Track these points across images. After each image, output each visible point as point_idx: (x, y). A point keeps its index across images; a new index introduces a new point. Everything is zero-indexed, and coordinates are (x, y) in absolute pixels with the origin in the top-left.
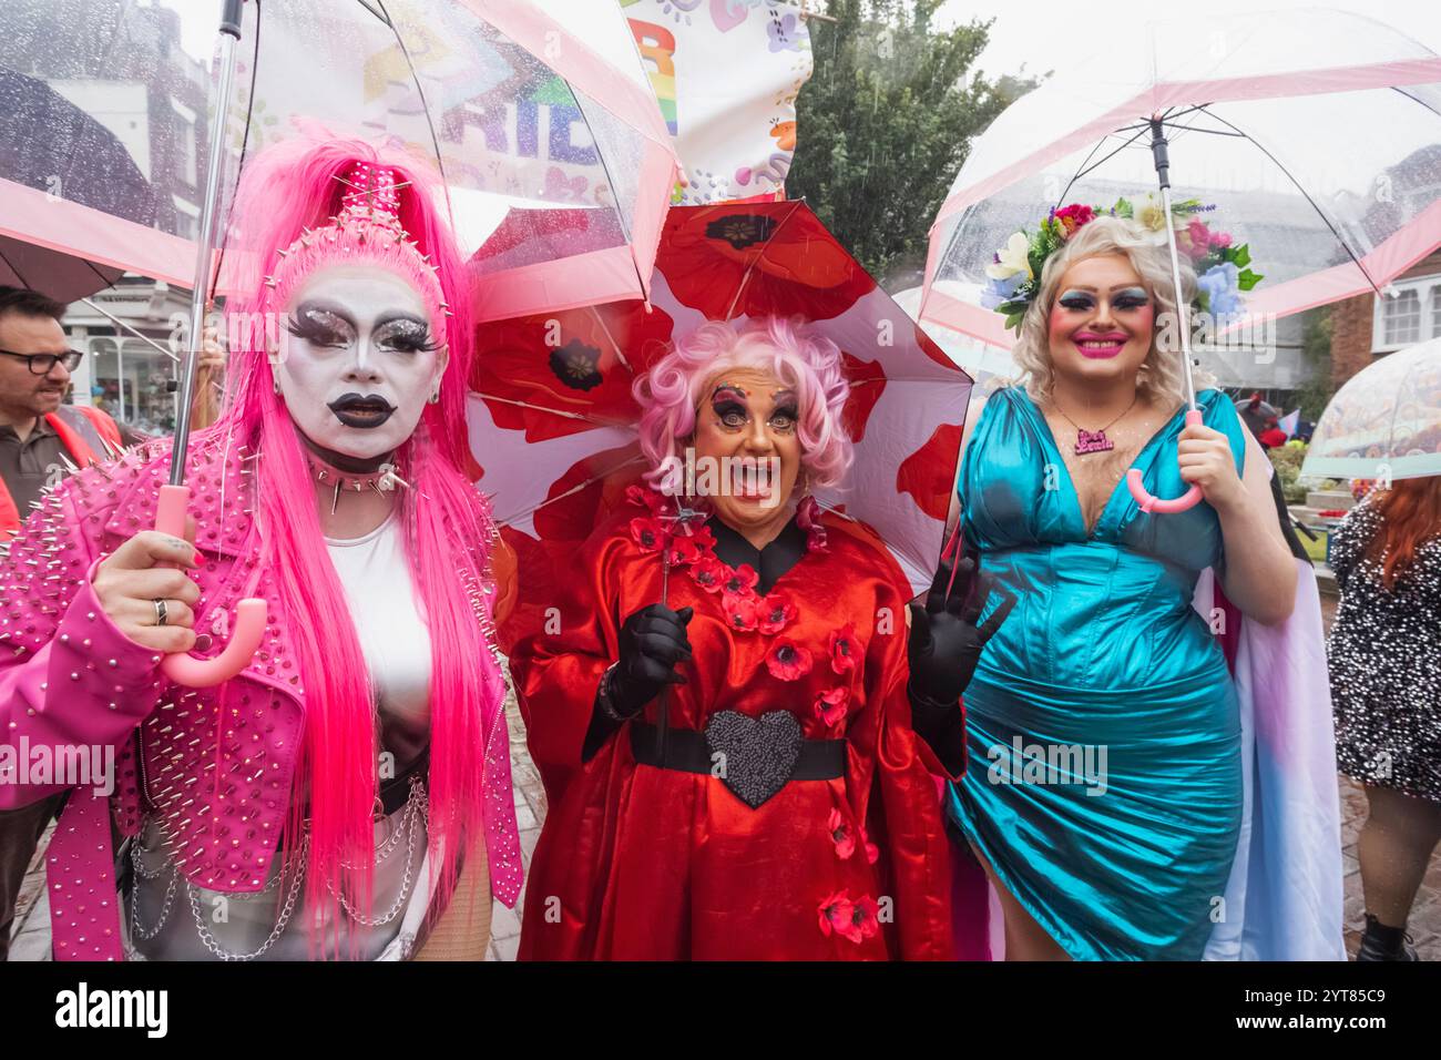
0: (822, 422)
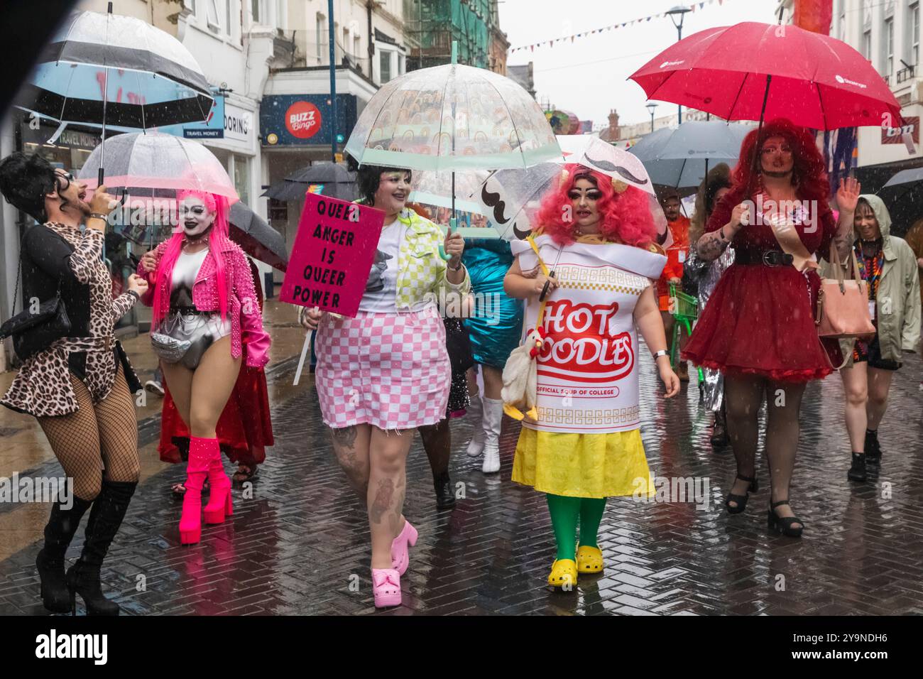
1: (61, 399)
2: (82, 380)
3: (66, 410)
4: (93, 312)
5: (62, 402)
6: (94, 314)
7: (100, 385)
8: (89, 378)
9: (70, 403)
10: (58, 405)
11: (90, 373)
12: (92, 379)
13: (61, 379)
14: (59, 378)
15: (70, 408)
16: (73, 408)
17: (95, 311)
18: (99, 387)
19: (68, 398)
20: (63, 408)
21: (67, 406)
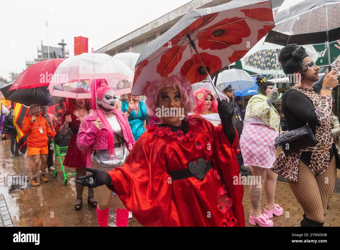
0: (186, 98)
1: (291, 173)
2: (308, 166)
3: (291, 179)
4: (317, 133)
5: (291, 174)
6: (317, 134)
7: (318, 168)
8: (313, 165)
9: (294, 177)
10: (289, 175)
11: (313, 163)
12: (314, 166)
13: (294, 164)
14: (293, 162)
15: (293, 179)
16: (294, 179)
17: (318, 132)
18: (318, 169)
19: (294, 174)
20: (291, 178)
21: (292, 177)
